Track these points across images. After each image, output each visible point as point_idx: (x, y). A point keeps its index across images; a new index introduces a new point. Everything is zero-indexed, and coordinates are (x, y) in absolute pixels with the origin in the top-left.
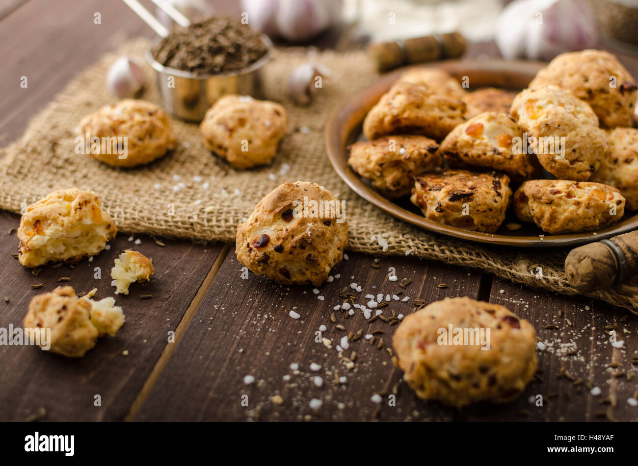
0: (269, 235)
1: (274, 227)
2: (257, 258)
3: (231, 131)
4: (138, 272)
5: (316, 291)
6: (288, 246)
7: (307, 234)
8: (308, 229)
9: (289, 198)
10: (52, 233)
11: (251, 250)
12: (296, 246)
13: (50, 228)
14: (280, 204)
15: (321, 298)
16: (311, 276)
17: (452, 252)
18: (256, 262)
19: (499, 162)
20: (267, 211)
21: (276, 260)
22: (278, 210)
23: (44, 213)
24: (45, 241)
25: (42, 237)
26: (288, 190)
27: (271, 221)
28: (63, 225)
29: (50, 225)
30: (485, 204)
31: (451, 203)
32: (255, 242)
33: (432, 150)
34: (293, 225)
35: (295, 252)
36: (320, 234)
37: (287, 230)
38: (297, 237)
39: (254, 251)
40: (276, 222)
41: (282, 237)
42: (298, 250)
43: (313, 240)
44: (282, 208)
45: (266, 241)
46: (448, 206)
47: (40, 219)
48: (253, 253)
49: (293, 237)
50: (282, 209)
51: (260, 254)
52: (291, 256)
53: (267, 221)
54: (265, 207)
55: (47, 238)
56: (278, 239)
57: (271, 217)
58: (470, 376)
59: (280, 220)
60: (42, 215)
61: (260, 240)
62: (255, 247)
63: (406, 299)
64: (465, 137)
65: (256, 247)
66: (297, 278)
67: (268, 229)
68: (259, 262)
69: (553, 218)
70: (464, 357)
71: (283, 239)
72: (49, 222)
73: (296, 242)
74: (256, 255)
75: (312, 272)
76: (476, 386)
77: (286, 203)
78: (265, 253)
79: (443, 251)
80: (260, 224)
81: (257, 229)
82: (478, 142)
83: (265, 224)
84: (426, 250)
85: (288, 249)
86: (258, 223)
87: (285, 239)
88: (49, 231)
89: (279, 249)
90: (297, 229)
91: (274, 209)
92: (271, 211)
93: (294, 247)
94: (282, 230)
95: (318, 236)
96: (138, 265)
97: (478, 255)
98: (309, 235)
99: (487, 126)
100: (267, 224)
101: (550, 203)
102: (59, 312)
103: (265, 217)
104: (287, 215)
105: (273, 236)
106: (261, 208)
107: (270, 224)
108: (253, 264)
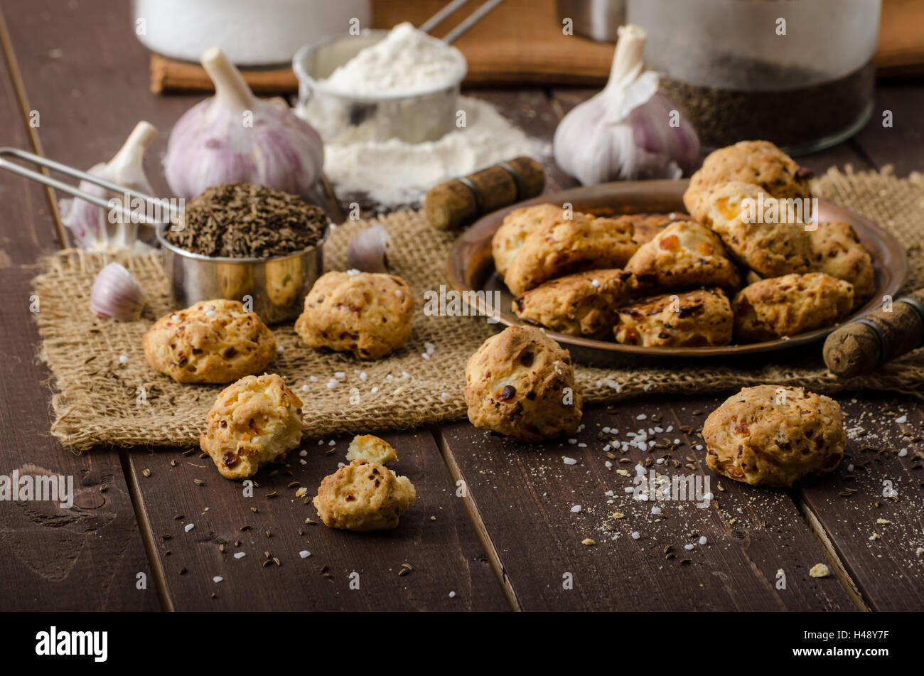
0: (512, 384)
1: (514, 376)
2: (509, 411)
3: (358, 310)
4: (383, 454)
6: (540, 391)
7: (557, 373)
8: (556, 367)
9: (524, 339)
10: (274, 429)
11: (498, 405)
12: (550, 388)
13: (268, 424)
14: (516, 349)
15: (583, 445)
16: (565, 423)
17: (693, 377)
18: (509, 417)
19: (709, 273)
20: (501, 360)
21: (527, 411)
22: (516, 355)
23: (256, 408)
24: (269, 440)
25: (264, 436)
26: (519, 333)
27: (510, 369)
28: (281, 418)
29: (267, 421)
30: (718, 314)
31: (682, 320)
32: (498, 396)
33: (625, 277)
34: (538, 365)
35: (549, 397)
37: (534, 373)
38: (549, 378)
39: (503, 405)
40: (515, 369)
41: (532, 381)
42: (553, 392)
43: (565, 379)
44: (519, 352)
45: (512, 392)
46: (680, 326)
47: (252, 417)
48: (502, 408)
49: (543, 379)
50: (519, 355)
51: (512, 406)
52: (545, 402)
53: (504, 372)
54: (496, 356)
55: (270, 436)
56: (526, 385)
57: (510, 364)
58: (798, 442)
59: (520, 366)
60: (254, 411)
61: (507, 392)
62: (502, 401)
63: (670, 429)
64: (662, 253)
65: (505, 400)
66: (549, 430)
67: (507, 380)
68: (512, 414)
69: (791, 316)
70: (789, 425)
71: (533, 383)
72: (265, 417)
73: (549, 383)
74: (507, 409)
75: (565, 420)
76: (806, 451)
77: (522, 346)
78: (519, 402)
79: (683, 379)
80: (495, 378)
81: (493, 384)
82: (679, 255)
83: (501, 375)
84: (664, 381)
85: (541, 394)
86: (492, 377)
87: (535, 383)
88: (270, 428)
89: (531, 396)
90: (544, 369)
91: (511, 355)
92: (507, 359)
93: (547, 390)
94: (526, 376)
95: (566, 374)
96: (380, 447)
97: (723, 373)
98: (561, 373)
99: (682, 236)
100: (504, 374)
101: (783, 300)
102: (371, 478)
103: (501, 367)
104: (526, 359)
105: (518, 386)
106: (491, 360)
107: (509, 373)
108: (504, 421)
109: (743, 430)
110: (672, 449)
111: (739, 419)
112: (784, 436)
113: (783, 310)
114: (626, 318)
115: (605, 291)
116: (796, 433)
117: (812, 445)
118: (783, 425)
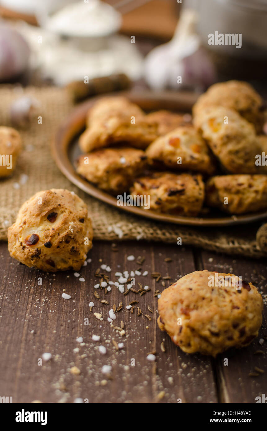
0: (38, 234)
1: (41, 228)
2: (30, 254)
5: (77, 275)
6: (55, 242)
7: (70, 231)
8: (70, 227)
9: (52, 203)
11: (24, 248)
12: (62, 241)
14: (45, 209)
15: (82, 280)
16: (73, 263)
17: (170, 233)
18: (30, 257)
19: (195, 165)
20: (34, 215)
21: (45, 254)
22: (44, 214)
26: (50, 197)
27: (39, 223)
30: (194, 197)
31: (170, 198)
32: (26, 241)
33: (143, 159)
34: (58, 224)
35: (61, 247)
36: (79, 230)
37: (53, 229)
38: (63, 234)
39: (28, 248)
40: (42, 223)
41: (51, 234)
42: (64, 244)
43: (75, 235)
44: (47, 212)
45: (36, 240)
46: (167, 201)
48: (26, 250)
49: (59, 234)
50: (47, 213)
51: (33, 250)
52: (58, 250)
53: (34, 224)
54: (32, 211)
56: (47, 237)
57: (38, 219)
58: (226, 332)
59: (46, 221)
61: (32, 239)
62: (27, 245)
63: (146, 273)
64: (168, 148)
65: (29, 245)
66: (61, 266)
67: (36, 229)
68: (32, 256)
69: (240, 203)
70: (221, 318)
71: (51, 236)
73: (62, 238)
74: (29, 252)
75: (73, 260)
76: (230, 338)
77: (50, 208)
78: (37, 249)
79: (164, 234)
80: (28, 226)
81: (26, 230)
82: (178, 151)
83: (33, 225)
84: (152, 234)
85: (56, 244)
86: (27, 225)
87: (52, 237)
89: (49, 245)
90: (62, 227)
91: (40, 214)
92: (38, 215)
93: (60, 243)
94: (48, 230)
95: (78, 232)
98: (72, 232)
99: (183, 138)
100: (35, 225)
101: (238, 192)
103: (33, 220)
104: (52, 217)
105: (41, 235)
106: (28, 213)
107: (38, 225)
108: (27, 259)
109: (186, 313)
110: (141, 294)
111: (185, 303)
112: (216, 326)
113: (236, 199)
114: (137, 186)
115: (129, 167)
116: (225, 325)
117: (236, 334)
118: (216, 318)
